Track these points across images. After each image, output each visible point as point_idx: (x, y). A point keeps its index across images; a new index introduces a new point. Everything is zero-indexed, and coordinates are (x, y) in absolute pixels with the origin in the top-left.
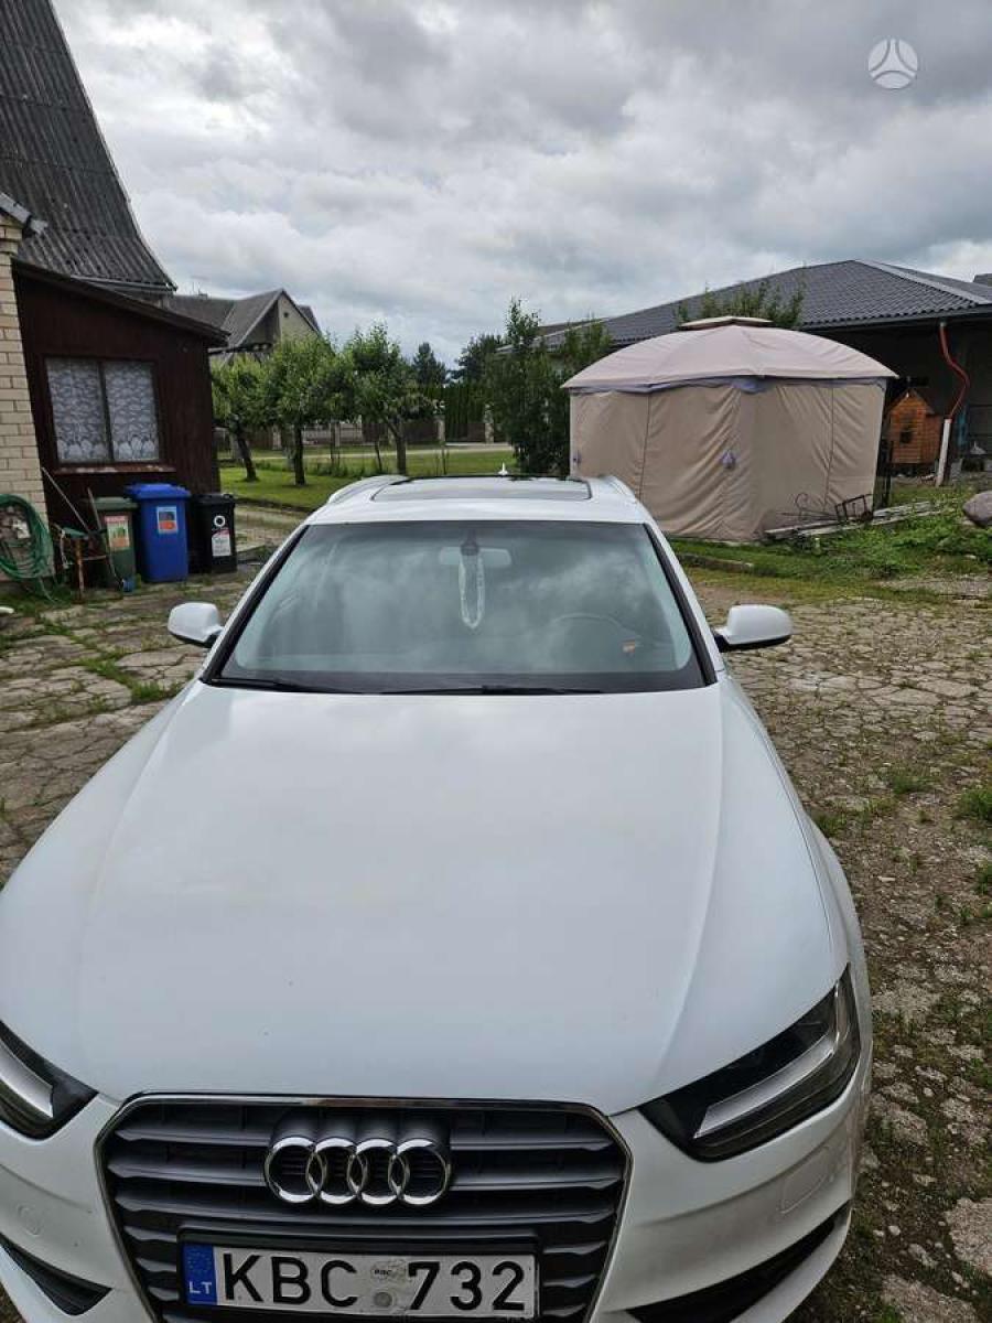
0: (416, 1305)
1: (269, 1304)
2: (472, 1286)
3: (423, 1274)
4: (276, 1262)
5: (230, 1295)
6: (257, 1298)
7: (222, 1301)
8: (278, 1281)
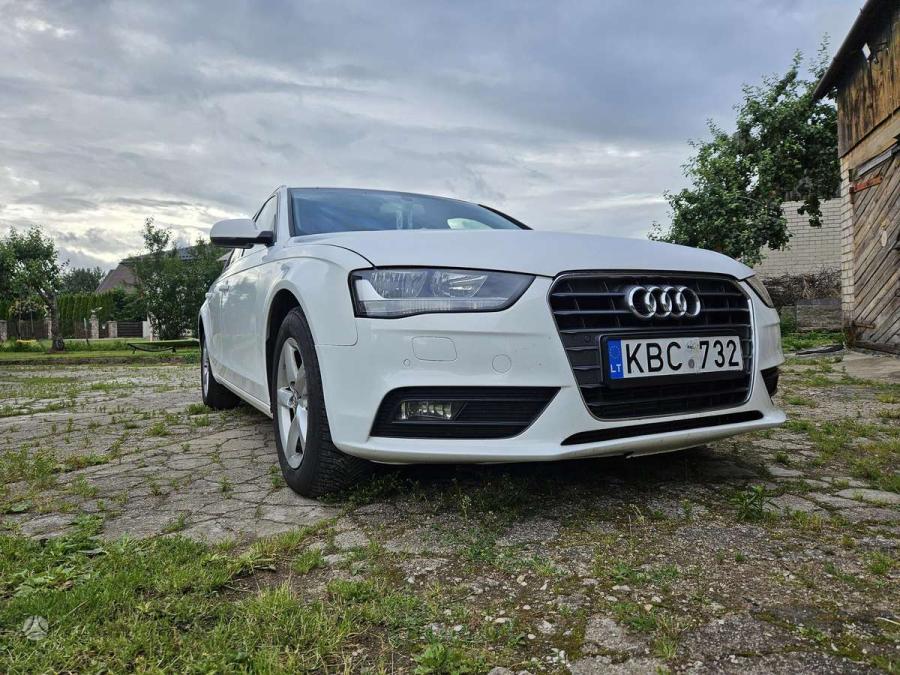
0: (703, 367)
1: (647, 374)
2: (720, 353)
3: (704, 347)
4: (649, 346)
5: (630, 371)
6: (641, 370)
7: (626, 375)
8: (650, 358)
